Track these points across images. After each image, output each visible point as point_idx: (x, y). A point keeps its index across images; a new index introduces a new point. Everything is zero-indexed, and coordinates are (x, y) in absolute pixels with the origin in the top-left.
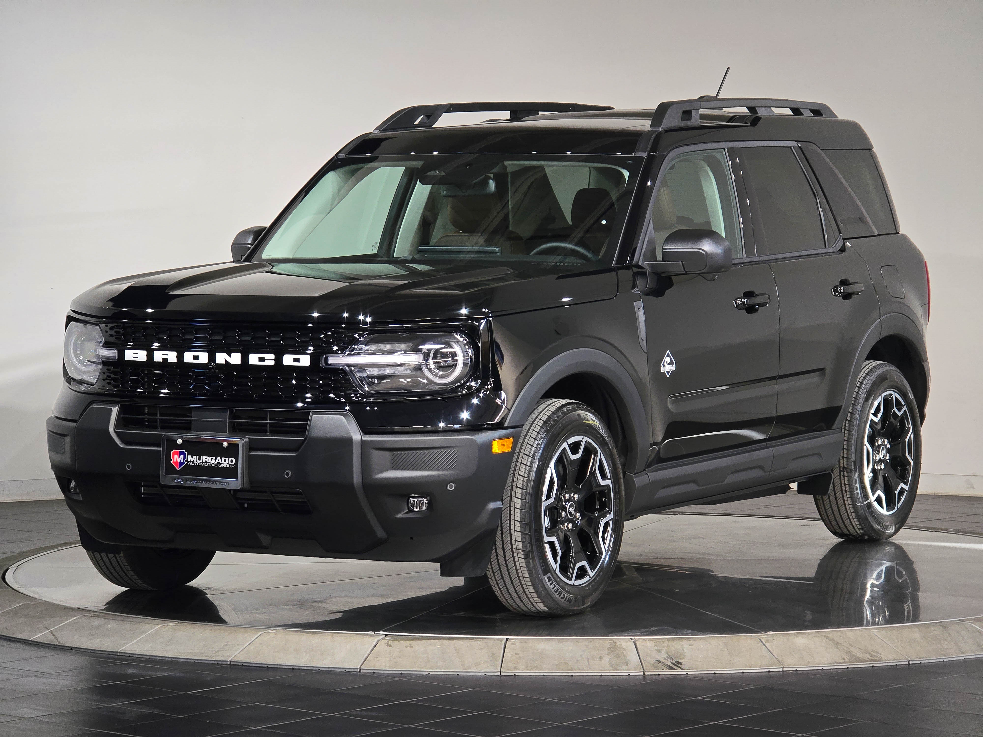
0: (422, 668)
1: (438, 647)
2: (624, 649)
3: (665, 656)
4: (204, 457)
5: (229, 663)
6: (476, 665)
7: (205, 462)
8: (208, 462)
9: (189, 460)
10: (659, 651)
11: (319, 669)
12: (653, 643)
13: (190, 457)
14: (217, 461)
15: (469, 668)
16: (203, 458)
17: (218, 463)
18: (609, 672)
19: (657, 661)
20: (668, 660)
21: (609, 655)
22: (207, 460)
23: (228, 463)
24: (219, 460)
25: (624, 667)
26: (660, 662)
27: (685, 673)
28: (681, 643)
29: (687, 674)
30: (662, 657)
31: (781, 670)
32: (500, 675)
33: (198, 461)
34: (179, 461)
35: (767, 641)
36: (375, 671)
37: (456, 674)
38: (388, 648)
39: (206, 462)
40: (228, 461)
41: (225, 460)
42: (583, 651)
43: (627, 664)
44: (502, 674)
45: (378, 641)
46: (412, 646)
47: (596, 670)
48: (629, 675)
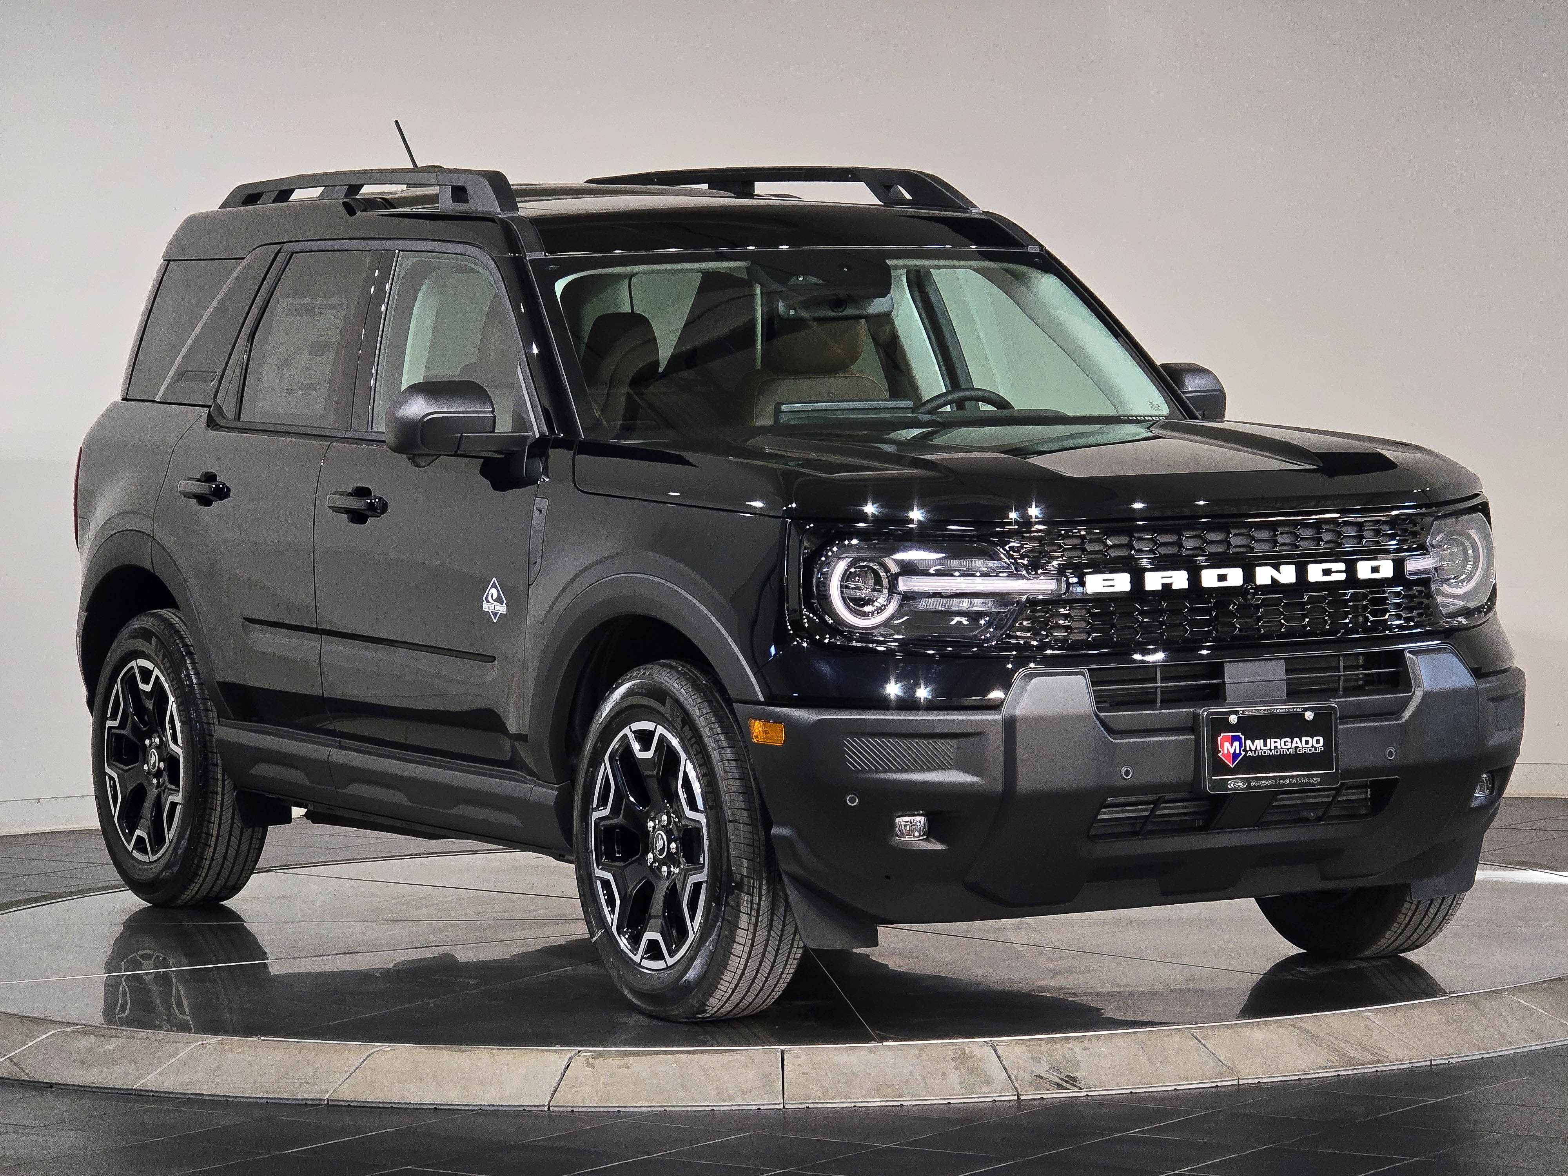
0: (652, 1101)
1: (673, 1065)
2: (980, 1060)
3: (1047, 1067)
4: (1273, 740)
5: (326, 1102)
6: (743, 1093)
7: (1274, 749)
8: (1279, 747)
9: (1248, 749)
10: (1036, 1060)
11: (480, 1109)
12: (1024, 1048)
13: (1249, 742)
14: (1294, 745)
15: (732, 1098)
16: (1272, 743)
17: (1296, 748)
18: (961, 1097)
19: (1037, 1076)
20: (1053, 1075)
21: (957, 1070)
22: (1278, 745)
23: (1313, 746)
24: (1297, 743)
25: (985, 1088)
26: (1041, 1077)
27: (1085, 1094)
28: (1069, 1045)
29: (1087, 1095)
30: (1043, 1069)
31: (1236, 1083)
32: (784, 1108)
33: (1263, 748)
34: (1232, 751)
35: (1204, 1037)
36: (575, 1109)
37: (710, 1109)
38: (589, 1071)
39: (1276, 747)
40: (1313, 741)
41: (1307, 742)
42: (913, 1066)
43: (989, 1083)
44: (787, 1106)
45: (571, 1059)
46: (629, 1065)
47: (940, 1095)
48: (995, 1100)
